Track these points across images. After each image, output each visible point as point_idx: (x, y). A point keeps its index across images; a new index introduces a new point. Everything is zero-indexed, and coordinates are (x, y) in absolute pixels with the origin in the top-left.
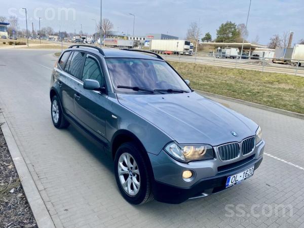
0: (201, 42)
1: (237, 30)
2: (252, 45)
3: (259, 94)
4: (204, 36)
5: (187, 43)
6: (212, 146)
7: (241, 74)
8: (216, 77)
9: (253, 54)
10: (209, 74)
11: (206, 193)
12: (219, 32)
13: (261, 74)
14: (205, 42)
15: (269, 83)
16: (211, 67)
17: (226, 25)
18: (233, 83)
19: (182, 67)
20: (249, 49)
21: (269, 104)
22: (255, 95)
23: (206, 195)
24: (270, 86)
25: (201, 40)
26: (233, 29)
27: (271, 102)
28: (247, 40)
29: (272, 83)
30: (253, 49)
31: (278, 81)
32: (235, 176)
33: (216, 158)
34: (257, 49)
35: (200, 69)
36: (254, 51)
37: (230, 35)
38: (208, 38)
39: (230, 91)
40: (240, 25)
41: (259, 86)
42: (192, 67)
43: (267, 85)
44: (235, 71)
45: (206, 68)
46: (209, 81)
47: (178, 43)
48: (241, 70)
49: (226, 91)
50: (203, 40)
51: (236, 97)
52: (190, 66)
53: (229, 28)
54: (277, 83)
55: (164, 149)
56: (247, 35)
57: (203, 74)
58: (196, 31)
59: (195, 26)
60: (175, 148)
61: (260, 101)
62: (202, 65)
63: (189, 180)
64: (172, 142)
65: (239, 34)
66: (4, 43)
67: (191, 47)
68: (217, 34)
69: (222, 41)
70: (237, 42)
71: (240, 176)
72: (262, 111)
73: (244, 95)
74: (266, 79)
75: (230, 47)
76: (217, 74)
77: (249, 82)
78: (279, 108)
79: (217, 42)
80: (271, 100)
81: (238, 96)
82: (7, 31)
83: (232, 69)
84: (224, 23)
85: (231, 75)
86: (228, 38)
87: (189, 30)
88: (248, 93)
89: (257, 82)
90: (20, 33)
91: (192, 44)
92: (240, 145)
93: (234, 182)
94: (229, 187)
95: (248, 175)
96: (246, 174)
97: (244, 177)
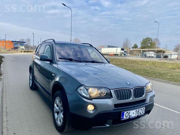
0: (131, 49)
1: (153, 42)
2: (163, 50)
3: (165, 75)
4: (133, 46)
5: (122, 49)
6: (110, 89)
7: (154, 64)
8: (139, 66)
9: (164, 55)
10: (133, 65)
11: (108, 124)
12: (142, 43)
13: (167, 64)
14: (134, 49)
15: (173, 69)
16: (135, 61)
17: (146, 39)
18: (149, 69)
19: (117, 61)
20: (161, 52)
21: (171, 80)
22: (162, 75)
23: (108, 126)
24: (173, 70)
25: (131, 48)
26: (151, 41)
27: (172, 79)
28: (160, 47)
29: (174, 69)
30: (164, 52)
31: (179, 68)
32: (129, 112)
33: (113, 97)
34: (166, 52)
35: (128, 62)
36: (165, 53)
37: (149, 45)
38: (136, 46)
39: (145, 73)
40: (155, 39)
41: (165, 71)
42: (124, 61)
43: (171, 70)
44: (150, 63)
45: (132, 61)
46: (133, 68)
47: (117, 49)
48: (154, 62)
49: (143, 73)
50: (133, 48)
51: (149, 76)
52: (122, 60)
53: (148, 41)
54: (178, 69)
55: (76, 90)
56: (160, 45)
57: (130, 65)
58: (128, 43)
59: (127, 40)
60: (84, 90)
61: (165, 78)
62: (129, 60)
64: (81, 85)
65: (154, 44)
66: (21, 52)
67: (125, 52)
68: (141, 44)
69: (144, 48)
70: (153, 48)
71: (133, 113)
72: (166, 84)
73: (154, 75)
74: (170, 67)
75: (149, 51)
76: (139, 65)
77: (159, 69)
78: (177, 82)
79: (141, 49)
80: (172, 78)
81: (150, 76)
82: (24, 46)
83: (148, 62)
84: (145, 38)
85: (148, 65)
86: (148, 46)
87: (124, 43)
88: (157, 74)
89: (164, 69)
90: (31, 47)
91: (125, 50)
92: (132, 91)
93: (128, 117)
94: (123, 120)
95: (140, 113)
96: (138, 112)
97: (137, 115)
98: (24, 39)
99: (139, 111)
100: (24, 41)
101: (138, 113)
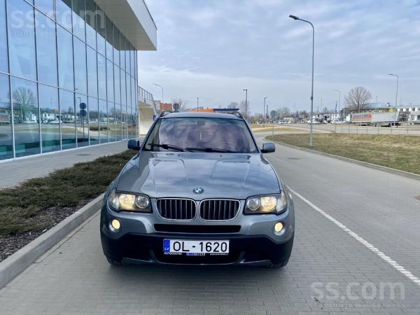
6: (150, 198)
32: (181, 242)
63: (112, 229)
71: (194, 247)
92: (198, 205)
93: (181, 251)
94: (168, 255)
95: (215, 251)
96: (207, 247)
97: (205, 251)
98: (236, 104)
99: (209, 245)
100: (237, 108)
101: (209, 249)
